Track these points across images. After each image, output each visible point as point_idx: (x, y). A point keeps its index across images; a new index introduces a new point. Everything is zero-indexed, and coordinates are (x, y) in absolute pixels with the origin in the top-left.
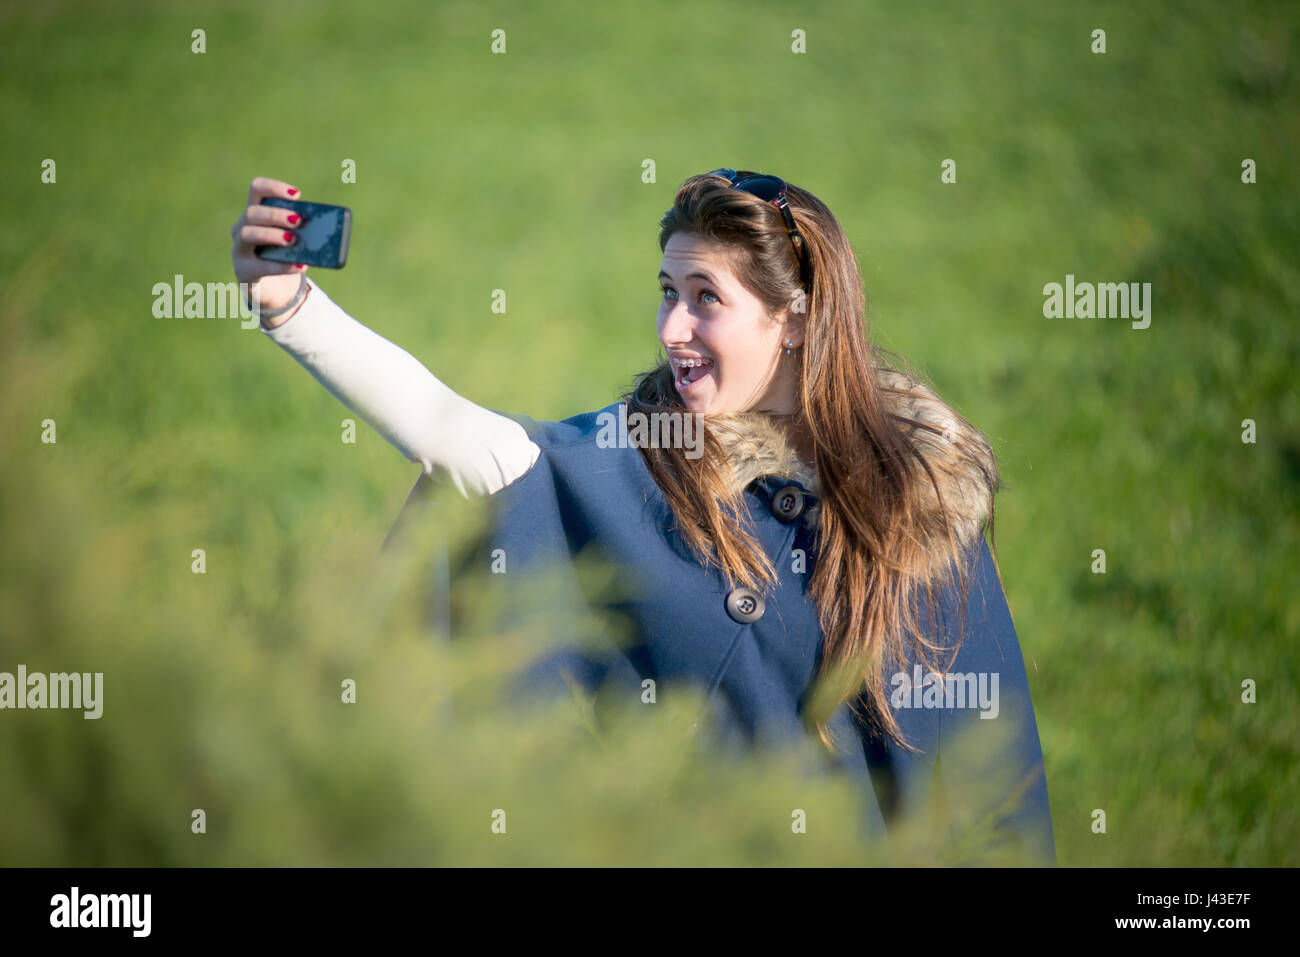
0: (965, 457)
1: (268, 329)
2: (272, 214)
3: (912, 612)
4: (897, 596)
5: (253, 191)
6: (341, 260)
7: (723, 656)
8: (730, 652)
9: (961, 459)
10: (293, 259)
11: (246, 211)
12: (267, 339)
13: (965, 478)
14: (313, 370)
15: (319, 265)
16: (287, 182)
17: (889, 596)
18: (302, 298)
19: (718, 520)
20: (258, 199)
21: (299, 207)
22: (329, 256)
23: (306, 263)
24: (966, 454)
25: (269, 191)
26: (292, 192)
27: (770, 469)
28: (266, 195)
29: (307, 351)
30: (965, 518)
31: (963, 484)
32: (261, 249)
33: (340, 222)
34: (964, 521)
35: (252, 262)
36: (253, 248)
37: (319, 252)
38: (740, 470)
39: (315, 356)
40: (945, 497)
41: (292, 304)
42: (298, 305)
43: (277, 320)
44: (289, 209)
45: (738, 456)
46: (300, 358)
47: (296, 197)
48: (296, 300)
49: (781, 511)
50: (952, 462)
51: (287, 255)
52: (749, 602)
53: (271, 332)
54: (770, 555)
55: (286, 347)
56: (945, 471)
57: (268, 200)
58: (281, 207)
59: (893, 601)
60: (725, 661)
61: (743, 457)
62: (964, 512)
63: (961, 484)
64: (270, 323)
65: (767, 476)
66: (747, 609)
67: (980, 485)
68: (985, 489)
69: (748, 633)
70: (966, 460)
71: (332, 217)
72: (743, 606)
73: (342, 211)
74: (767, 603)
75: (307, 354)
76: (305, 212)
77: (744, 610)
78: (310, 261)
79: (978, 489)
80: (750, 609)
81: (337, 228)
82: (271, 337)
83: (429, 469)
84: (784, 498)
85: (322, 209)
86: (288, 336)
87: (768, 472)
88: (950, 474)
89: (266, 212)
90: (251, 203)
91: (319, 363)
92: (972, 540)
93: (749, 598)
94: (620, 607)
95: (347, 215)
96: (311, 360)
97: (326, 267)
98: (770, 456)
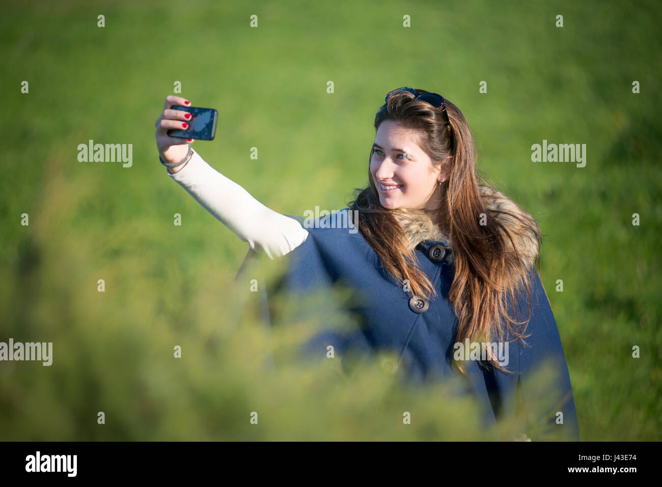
0: (524, 225)
1: (171, 174)
2: (177, 113)
3: (505, 306)
4: (496, 299)
5: (167, 102)
6: (212, 135)
7: (410, 330)
8: (412, 328)
9: (522, 227)
10: (187, 136)
11: (164, 112)
12: (171, 178)
13: (526, 236)
14: (194, 195)
15: (201, 139)
16: (185, 98)
17: (493, 301)
18: (189, 158)
19: (404, 265)
20: (169, 106)
21: (190, 110)
22: (206, 134)
23: (194, 139)
24: (525, 224)
25: (175, 102)
26: (187, 103)
27: (427, 237)
28: (174, 104)
29: (191, 184)
30: (527, 257)
31: (525, 239)
32: (171, 131)
33: (212, 117)
34: (527, 259)
35: (166, 138)
36: (166, 131)
37: (201, 132)
38: (412, 239)
39: (195, 187)
40: (516, 246)
41: (184, 161)
42: (187, 161)
43: (176, 169)
44: (185, 111)
45: (410, 232)
46: (187, 188)
47: (189, 105)
48: (186, 159)
49: (434, 257)
50: (518, 228)
51: (184, 134)
52: (420, 302)
53: (173, 175)
54: (430, 279)
55: (180, 183)
56: (516, 233)
57: (175, 106)
58: (181, 110)
59: (495, 302)
60: (410, 332)
61: (414, 232)
62: (526, 253)
63: (524, 239)
64: (173, 170)
65: (426, 240)
66: (420, 306)
67: (533, 239)
68: (535, 242)
69: (421, 318)
70: (525, 227)
71: (208, 114)
72: (417, 305)
73: (213, 111)
74: (430, 303)
75: (191, 186)
76: (194, 112)
77: (418, 307)
78: (196, 137)
79: (532, 242)
80: (421, 306)
81: (211, 120)
82: (173, 177)
83: (253, 245)
84: (435, 251)
85: (202, 110)
86: (182, 177)
87: (426, 238)
88: (518, 234)
89: (174, 112)
90: (166, 108)
91: (197, 190)
92: (531, 267)
93: (421, 300)
94: (356, 310)
95: (215, 113)
96: (193, 189)
97: (204, 140)
98: (426, 230)
